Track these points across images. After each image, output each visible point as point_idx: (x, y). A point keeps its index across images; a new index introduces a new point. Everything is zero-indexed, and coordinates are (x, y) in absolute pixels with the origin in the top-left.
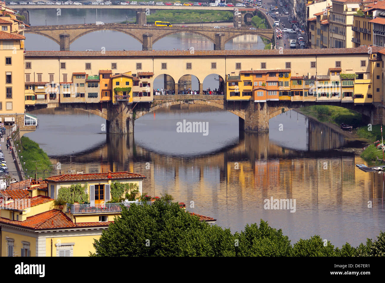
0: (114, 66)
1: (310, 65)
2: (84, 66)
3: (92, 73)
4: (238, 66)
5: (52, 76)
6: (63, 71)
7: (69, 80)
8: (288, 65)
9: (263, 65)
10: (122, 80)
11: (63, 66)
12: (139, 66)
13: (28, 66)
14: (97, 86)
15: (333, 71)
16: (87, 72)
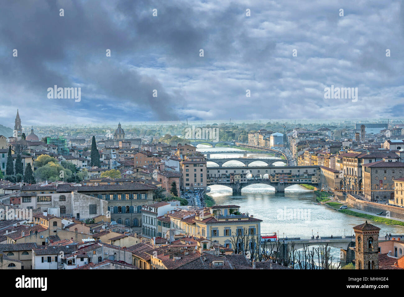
0: (235, 171)
1: (297, 171)
2: (225, 172)
3: (228, 174)
4: (275, 171)
5: (215, 175)
6: (219, 173)
7: (221, 176)
8: (291, 171)
9: (283, 171)
10: (238, 176)
11: (219, 172)
12: (243, 171)
13: (208, 172)
14: (229, 178)
15: (305, 173)
16: (226, 174)
